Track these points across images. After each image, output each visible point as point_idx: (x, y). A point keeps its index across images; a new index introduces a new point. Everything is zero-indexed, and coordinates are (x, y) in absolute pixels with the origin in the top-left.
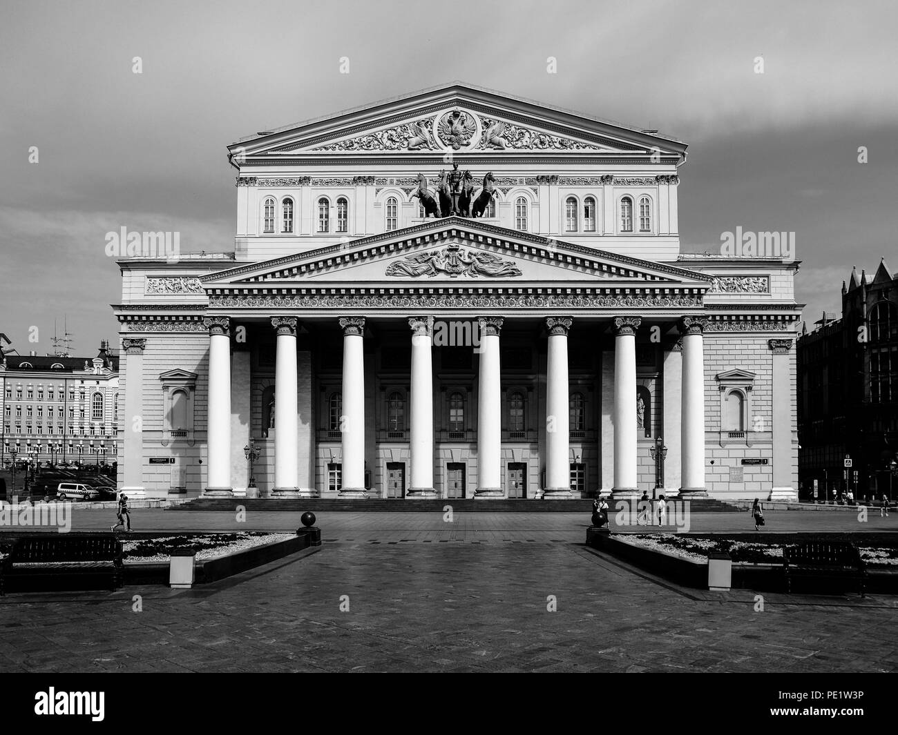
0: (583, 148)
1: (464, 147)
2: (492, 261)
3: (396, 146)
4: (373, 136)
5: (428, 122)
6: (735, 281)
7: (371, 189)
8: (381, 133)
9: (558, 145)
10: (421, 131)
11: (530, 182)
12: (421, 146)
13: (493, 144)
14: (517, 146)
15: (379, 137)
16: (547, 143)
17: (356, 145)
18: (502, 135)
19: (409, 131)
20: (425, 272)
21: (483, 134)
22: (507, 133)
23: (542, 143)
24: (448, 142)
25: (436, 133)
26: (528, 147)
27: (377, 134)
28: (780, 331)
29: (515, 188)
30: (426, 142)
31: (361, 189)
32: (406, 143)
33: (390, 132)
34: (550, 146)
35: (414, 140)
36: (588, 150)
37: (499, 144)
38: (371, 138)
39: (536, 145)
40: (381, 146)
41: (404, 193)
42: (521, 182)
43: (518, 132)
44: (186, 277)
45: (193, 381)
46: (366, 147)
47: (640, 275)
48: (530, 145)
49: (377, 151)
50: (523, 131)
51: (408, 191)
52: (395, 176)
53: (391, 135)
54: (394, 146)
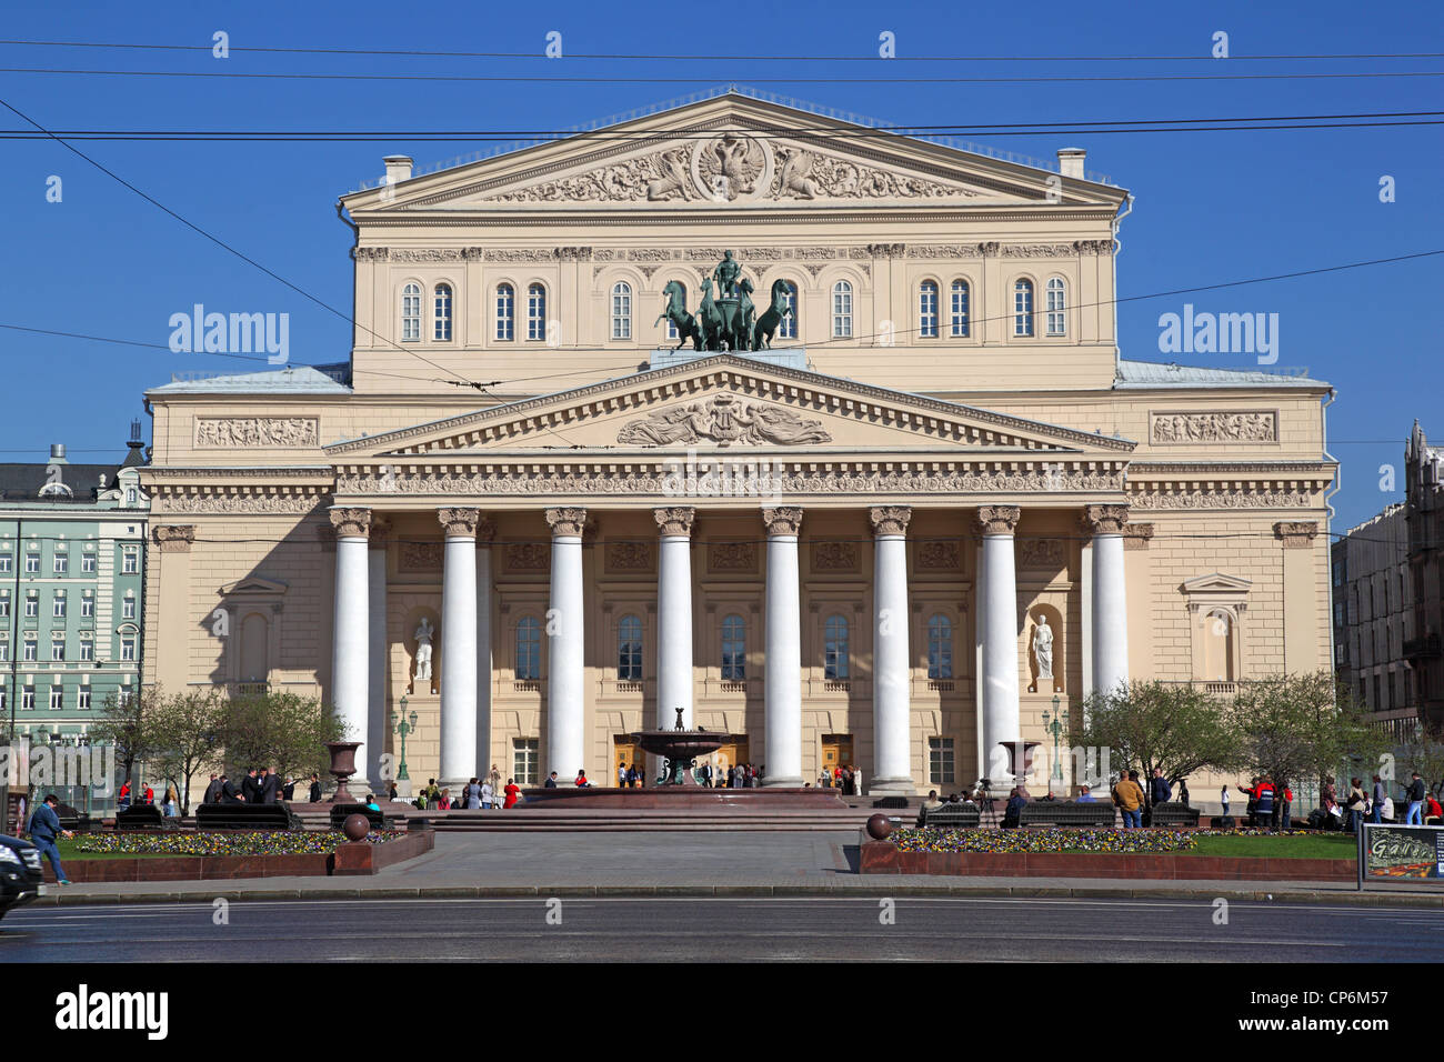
0: (949, 194)
1: (744, 195)
2: (784, 420)
3: (627, 194)
4: (587, 177)
5: (682, 153)
6: (1216, 421)
7: (587, 267)
8: (602, 172)
9: (906, 191)
10: (670, 169)
11: (856, 254)
12: (671, 193)
13: (794, 189)
14: (834, 192)
15: (599, 178)
16: (887, 186)
17: (559, 192)
18: (808, 173)
19: (651, 168)
20: (679, 438)
21: (776, 173)
22: (818, 170)
23: (878, 187)
24: (717, 187)
25: (696, 171)
26: (854, 194)
27: (595, 172)
28: (1296, 506)
29: (832, 264)
30: (680, 187)
31: (570, 267)
32: (644, 188)
33: (617, 169)
34: (890, 190)
35: (658, 184)
36: (958, 200)
37: (804, 191)
38: (585, 179)
39: (868, 190)
40: (603, 194)
41: (643, 276)
42: (842, 255)
43: (836, 168)
44: (267, 418)
45: (279, 598)
46: (576, 196)
47: (1017, 441)
48: (858, 193)
49: (595, 204)
50: (845, 166)
51: (648, 272)
52: (626, 246)
53: (620, 175)
54: (623, 195)
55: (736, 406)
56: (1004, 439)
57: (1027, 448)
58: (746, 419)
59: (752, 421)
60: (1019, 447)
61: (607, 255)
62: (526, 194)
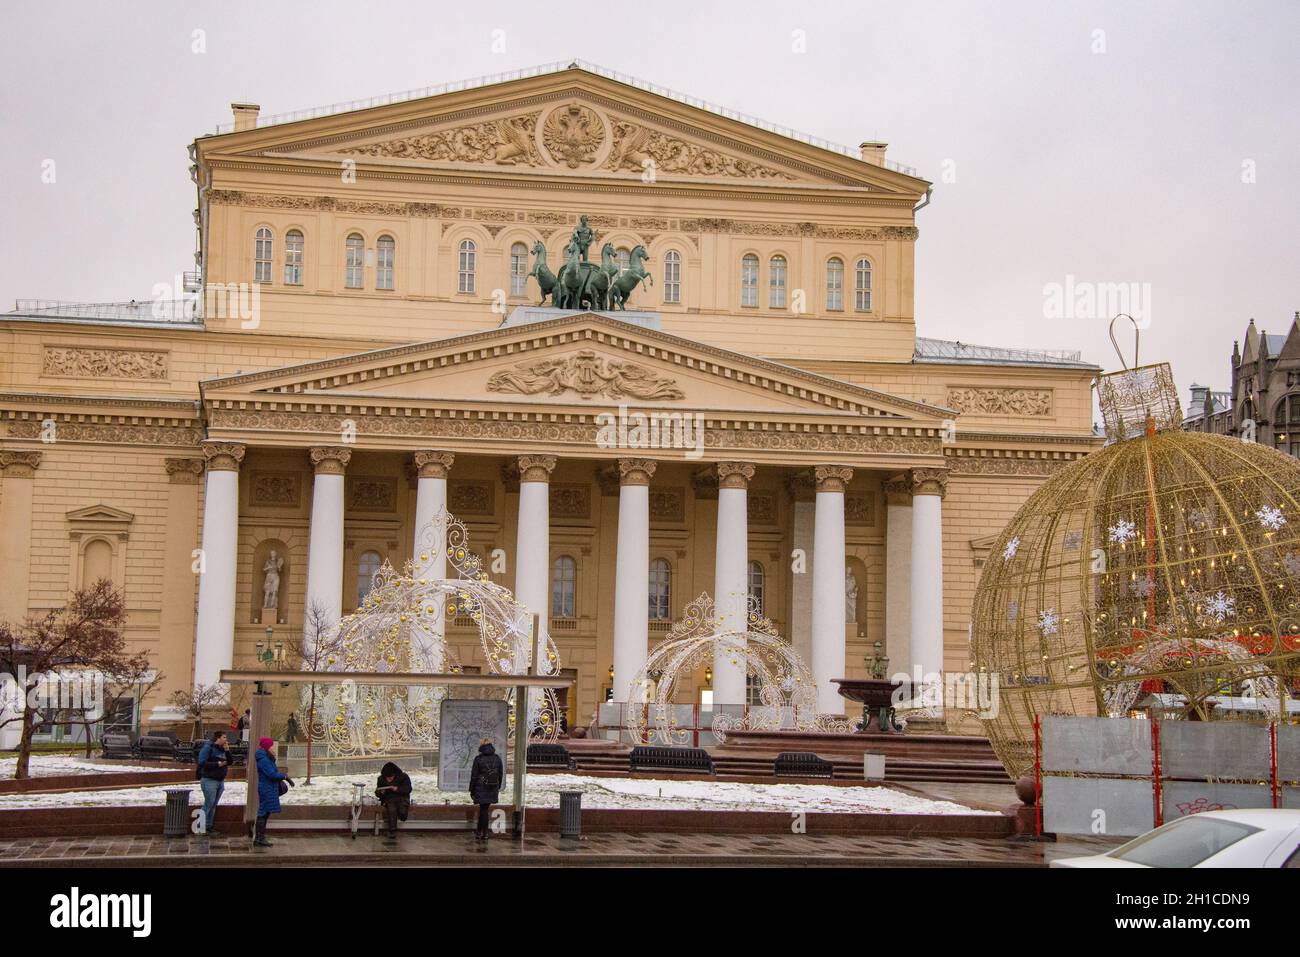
0: (771, 177)
1: (585, 164)
2: (642, 378)
3: (476, 156)
4: (438, 137)
5: (528, 120)
7: (434, 223)
8: (452, 133)
9: (733, 170)
10: (516, 135)
11: (688, 226)
12: (517, 158)
13: (629, 162)
14: (669, 167)
15: (449, 138)
16: (716, 165)
18: (644, 149)
19: (498, 133)
20: (545, 389)
21: (615, 146)
22: (653, 145)
23: (708, 165)
24: (560, 156)
25: (540, 139)
26: (686, 170)
27: (445, 133)
29: (664, 235)
30: (523, 152)
31: (417, 222)
32: (492, 152)
33: (466, 132)
34: (719, 169)
35: (506, 149)
36: (779, 182)
37: (640, 165)
38: (436, 139)
39: (698, 168)
40: (452, 155)
41: (488, 234)
42: (674, 226)
43: (671, 144)
44: (114, 350)
45: (123, 527)
46: (428, 156)
47: (852, 407)
48: (689, 169)
49: (445, 164)
50: (679, 144)
51: (494, 231)
52: (474, 205)
53: (469, 138)
54: (472, 156)
55: (598, 362)
56: (841, 404)
57: (861, 413)
58: (607, 374)
59: (612, 376)
60: (853, 412)
61: (454, 213)
62: (379, 150)
